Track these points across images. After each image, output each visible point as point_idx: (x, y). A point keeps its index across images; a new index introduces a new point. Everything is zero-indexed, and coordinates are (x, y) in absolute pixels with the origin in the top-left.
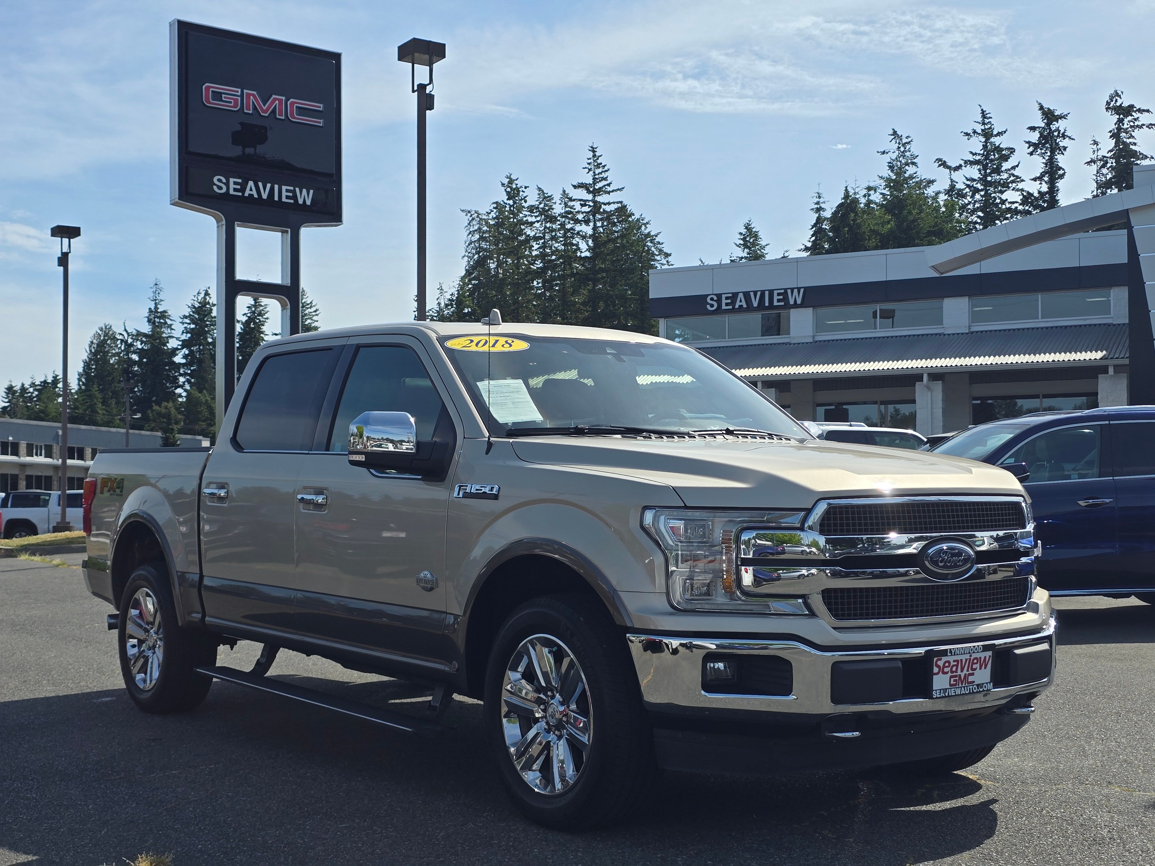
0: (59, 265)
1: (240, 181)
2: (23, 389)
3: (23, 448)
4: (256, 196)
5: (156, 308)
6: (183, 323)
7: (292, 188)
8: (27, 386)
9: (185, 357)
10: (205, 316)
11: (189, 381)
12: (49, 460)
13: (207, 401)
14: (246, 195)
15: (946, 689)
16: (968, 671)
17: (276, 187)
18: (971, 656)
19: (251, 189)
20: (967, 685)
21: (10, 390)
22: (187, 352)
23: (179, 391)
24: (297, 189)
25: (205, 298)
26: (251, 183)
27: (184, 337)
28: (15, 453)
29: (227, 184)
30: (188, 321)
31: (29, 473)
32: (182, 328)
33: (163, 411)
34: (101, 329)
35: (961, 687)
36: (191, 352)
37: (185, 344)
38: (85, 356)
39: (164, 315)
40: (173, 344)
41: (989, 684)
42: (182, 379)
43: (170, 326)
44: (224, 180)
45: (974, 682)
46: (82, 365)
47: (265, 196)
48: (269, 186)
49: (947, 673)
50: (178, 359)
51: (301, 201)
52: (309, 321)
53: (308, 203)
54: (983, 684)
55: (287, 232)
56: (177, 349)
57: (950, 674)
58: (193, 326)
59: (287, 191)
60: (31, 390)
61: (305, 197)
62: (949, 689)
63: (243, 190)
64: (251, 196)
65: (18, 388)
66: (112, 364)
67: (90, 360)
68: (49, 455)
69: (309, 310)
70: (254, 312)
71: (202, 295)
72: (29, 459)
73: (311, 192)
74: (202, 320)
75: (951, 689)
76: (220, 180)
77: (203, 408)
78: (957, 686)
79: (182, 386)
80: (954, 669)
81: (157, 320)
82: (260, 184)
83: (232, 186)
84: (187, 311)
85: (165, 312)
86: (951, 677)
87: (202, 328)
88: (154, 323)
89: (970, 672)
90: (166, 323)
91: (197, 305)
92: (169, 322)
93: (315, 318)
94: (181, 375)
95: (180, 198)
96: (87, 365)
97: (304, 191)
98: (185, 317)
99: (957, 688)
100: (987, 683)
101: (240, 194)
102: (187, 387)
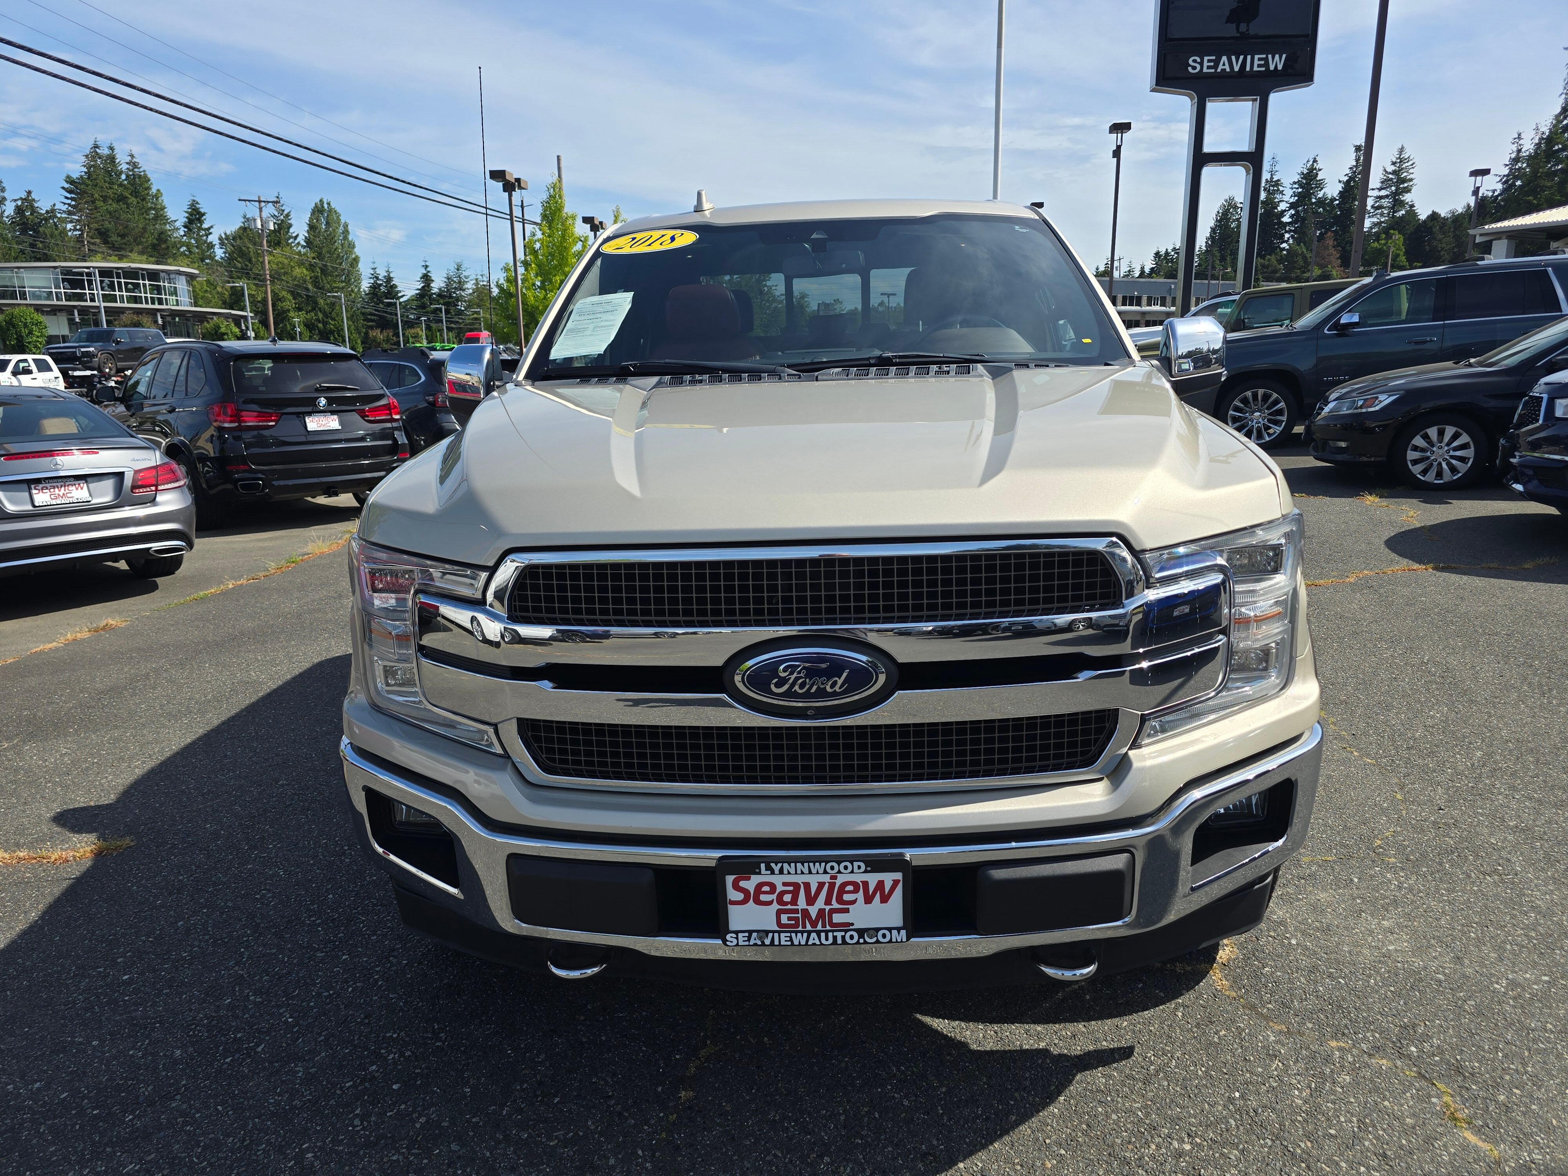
0: (1114, 157)
1: (1214, 58)
2: (1167, 253)
3: (1144, 300)
4: (1228, 70)
5: (1272, 178)
6: (1292, 188)
7: (1264, 56)
8: (1169, 250)
9: (1292, 216)
10: (1312, 180)
11: (1292, 237)
12: (1163, 308)
13: (1303, 252)
14: (1219, 70)
15: (767, 932)
16: (828, 902)
17: (1249, 57)
18: (834, 877)
19: (1224, 64)
20: (828, 928)
21: (1157, 254)
22: (1293, 212)
23: (1284, 245)
24: (1270, 56)
25: (1313, 165)
26: (1224, 58)
27: (1292, 200)
28: (1139, 304)
29: (1201, 64)
30: (1296, 186)
31: (1147, 319)
32: (1291, 192)
33: (1267, 263)
34: (1226, 201)
35: (809, 933)
36: (1297, 212)
37: (1292, 206)
38: (1212, 223)
39: (1277, 183)
40: (1283, 206)
41: (894, 932)
42: (1287, 236)
43: (1282, 192)
44: (1199, 60)
45: (852, 924)
46: (1210, 230)
47: (1236, 69)
48: (1242, 57)
49: (769, 903)
50: (1286, 219)
51: (1272, 68)
52: (1405, 174)
53: (1280, 67)
54: (877, 930)
55: (1256, 100)
56: (1285, 211)
57: (776, 906)
58: (1300, 190)
59: (1260, 59)
60: (1173, 253)
61: (1277, 62)
62: (774, 932)
63: (1216, 67)
64: (1223, 70)
65: (1163, 253)
66: (1233, 229)
67: (1216, 226)
68: (1163, 305)
69: (1407, 164)
70: (1355, 172)
71: (1311, 163)
72: (1148, 308)
73: (1284, 56)
74: (1308, 184)
75: (779, 932)
76: (1195, 61)
77: (1300, 259)
78: (800, 929)
79: (1286, 242)
80: (787, 898)
81: (1272, 188)
82: (1233, 58)
83: (1206, 64)
84: (1297, 178)
85: (1279, 180)
86: (779, 913)
87: (1308, 191)
88: (1269, 191)
89: (835, 905)
90: (1278, 190)
91: (1305, 171)
92: (1281, 188)
93: (1411, 171)
94: (1286, 232)
95: (1158, 83)
96: (1213, 230)
97: (1277, 56)
98: (1295, 183)
99: (799, 931)
100: (890, 929)
101: (1213, 71)
102: (1291, 241)
